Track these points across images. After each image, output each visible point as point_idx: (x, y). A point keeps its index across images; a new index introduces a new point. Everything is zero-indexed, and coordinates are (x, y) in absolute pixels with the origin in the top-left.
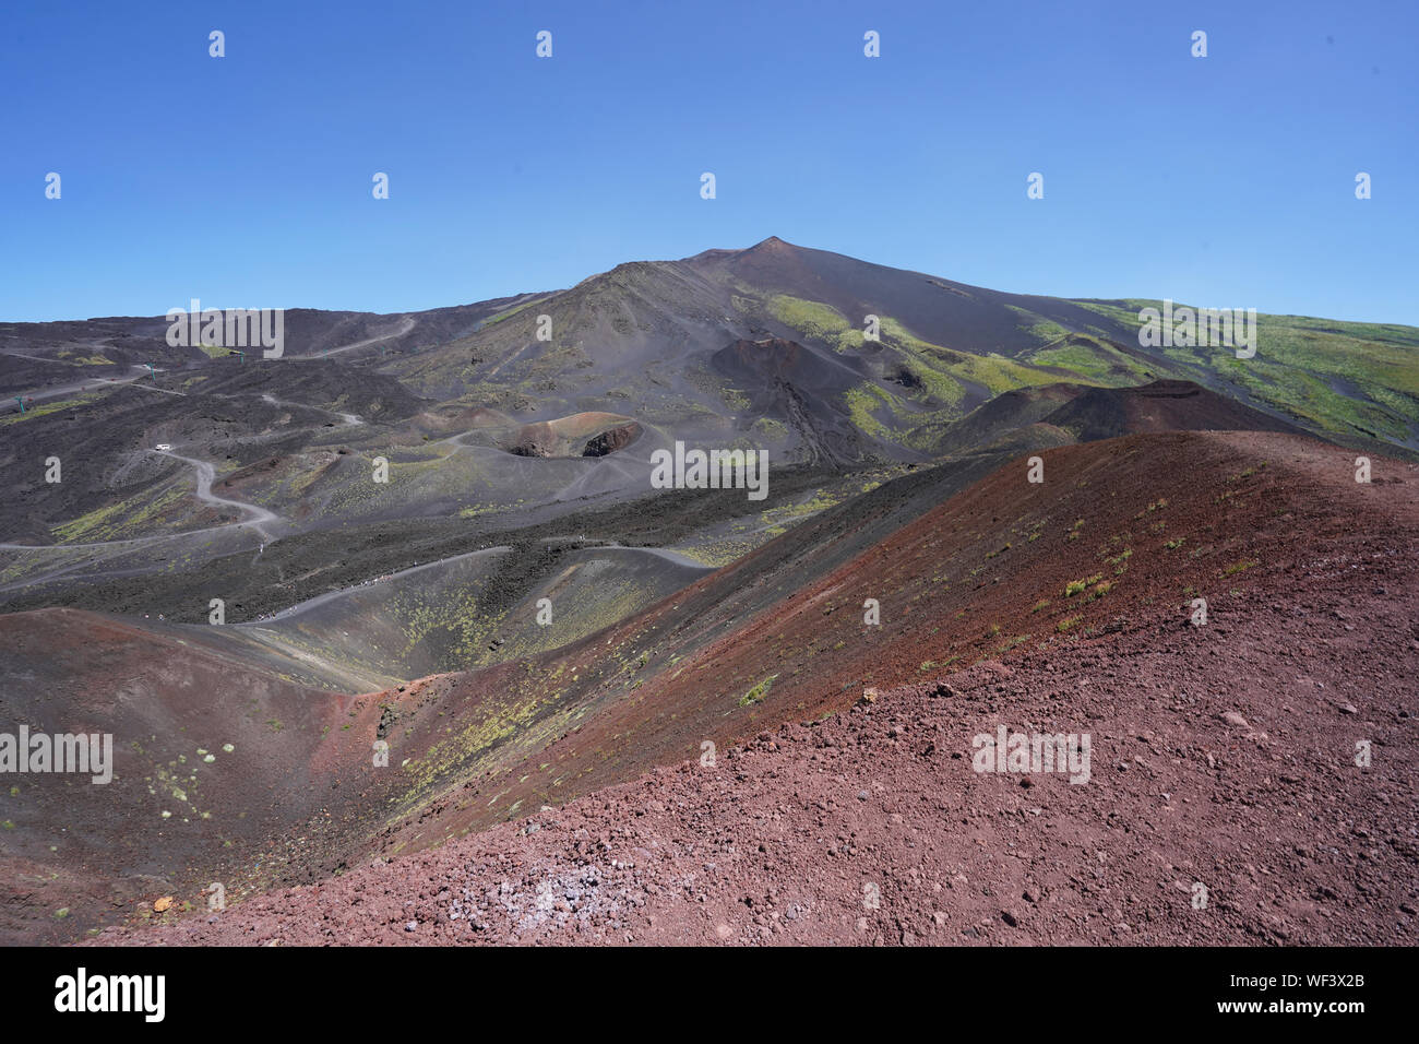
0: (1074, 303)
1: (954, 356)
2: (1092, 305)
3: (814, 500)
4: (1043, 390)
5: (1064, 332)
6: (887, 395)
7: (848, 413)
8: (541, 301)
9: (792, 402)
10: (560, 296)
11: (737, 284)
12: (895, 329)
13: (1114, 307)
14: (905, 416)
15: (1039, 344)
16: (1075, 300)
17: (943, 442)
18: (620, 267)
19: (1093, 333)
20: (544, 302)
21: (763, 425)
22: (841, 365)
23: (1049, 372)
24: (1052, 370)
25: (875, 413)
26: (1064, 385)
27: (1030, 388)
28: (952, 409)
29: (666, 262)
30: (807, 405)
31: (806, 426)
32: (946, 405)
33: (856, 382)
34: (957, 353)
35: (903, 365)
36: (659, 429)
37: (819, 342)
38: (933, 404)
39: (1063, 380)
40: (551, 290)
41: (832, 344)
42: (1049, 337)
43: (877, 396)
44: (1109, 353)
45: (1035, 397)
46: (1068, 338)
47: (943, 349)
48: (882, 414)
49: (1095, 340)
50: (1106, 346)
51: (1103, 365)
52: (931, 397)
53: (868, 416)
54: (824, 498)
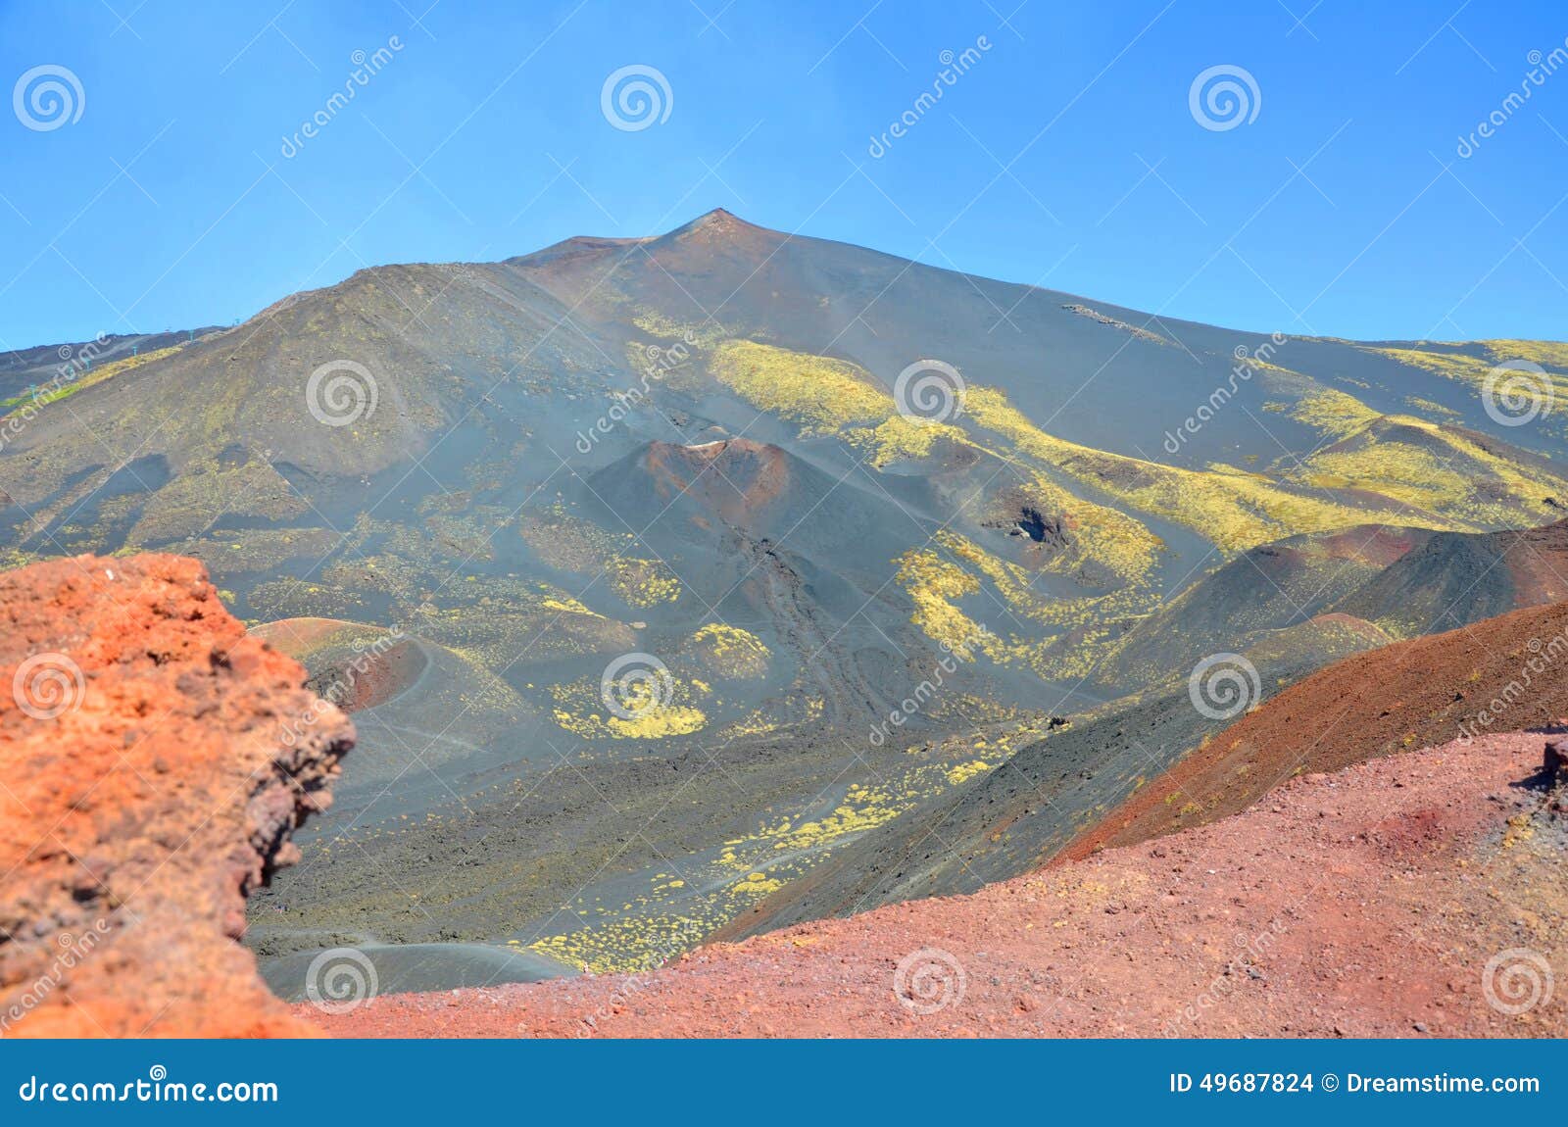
0: (1380, 351)
1: (1134, 471)
2: (1420, 355)
3: (840, 811)
4: (1332, 541)
5: (1366, 414)
6: (991, 566)
7: (910, 606)
8: (164, 353)
9: (775, 584)
10: (213, 344)
11: (639, 315)
12: (997, 412)
13: (1465, 359)
14: (1033, 608)
15: (1315, 440)
16: (1382, 344)
17: (1122, 664)
18: (362, 278)
19: (1427, 417)
20: (172, 358)
21: (711, 639)
22: (886, 496)
23: (1340, 502)
24: (1347, 495)
25: (966, 604)
26: (1374, 528)
27: (1300, 538)
28: (1139, 591)
29: (472, 266)
30: (810, 589)
31: (807, 635)
32: (1121, 583)
33: (918, 538)
34: (1142, 465)
35: (1024, 494)
36: (460, 653)
37: (836, 448)
38: (1097, 580)
39: (1369, 518)
40: (190, 327)
41: (861, 448)
42: (1337, 427)
43: (970, 567)
44: (1463, 457)
45: (1315, 554)
46: (1374, 427)
47: (1106, 455)
48: (982, 605)
49: (1431, 428)
50: (1456, 443)
51: (1456, 485)
52: (1088, 561)
53: (951, 610)
54: (865, 804)
